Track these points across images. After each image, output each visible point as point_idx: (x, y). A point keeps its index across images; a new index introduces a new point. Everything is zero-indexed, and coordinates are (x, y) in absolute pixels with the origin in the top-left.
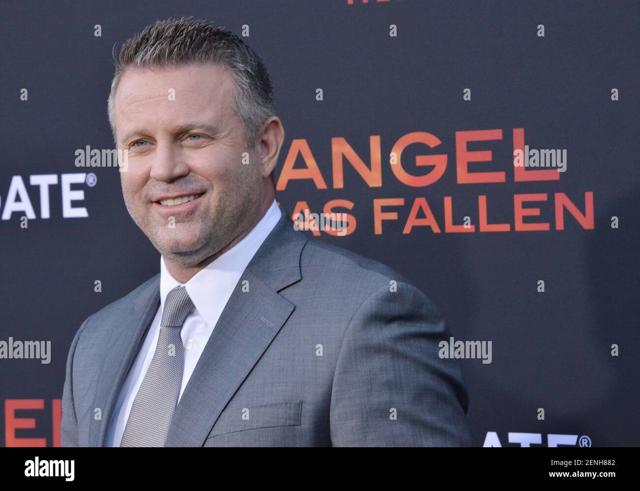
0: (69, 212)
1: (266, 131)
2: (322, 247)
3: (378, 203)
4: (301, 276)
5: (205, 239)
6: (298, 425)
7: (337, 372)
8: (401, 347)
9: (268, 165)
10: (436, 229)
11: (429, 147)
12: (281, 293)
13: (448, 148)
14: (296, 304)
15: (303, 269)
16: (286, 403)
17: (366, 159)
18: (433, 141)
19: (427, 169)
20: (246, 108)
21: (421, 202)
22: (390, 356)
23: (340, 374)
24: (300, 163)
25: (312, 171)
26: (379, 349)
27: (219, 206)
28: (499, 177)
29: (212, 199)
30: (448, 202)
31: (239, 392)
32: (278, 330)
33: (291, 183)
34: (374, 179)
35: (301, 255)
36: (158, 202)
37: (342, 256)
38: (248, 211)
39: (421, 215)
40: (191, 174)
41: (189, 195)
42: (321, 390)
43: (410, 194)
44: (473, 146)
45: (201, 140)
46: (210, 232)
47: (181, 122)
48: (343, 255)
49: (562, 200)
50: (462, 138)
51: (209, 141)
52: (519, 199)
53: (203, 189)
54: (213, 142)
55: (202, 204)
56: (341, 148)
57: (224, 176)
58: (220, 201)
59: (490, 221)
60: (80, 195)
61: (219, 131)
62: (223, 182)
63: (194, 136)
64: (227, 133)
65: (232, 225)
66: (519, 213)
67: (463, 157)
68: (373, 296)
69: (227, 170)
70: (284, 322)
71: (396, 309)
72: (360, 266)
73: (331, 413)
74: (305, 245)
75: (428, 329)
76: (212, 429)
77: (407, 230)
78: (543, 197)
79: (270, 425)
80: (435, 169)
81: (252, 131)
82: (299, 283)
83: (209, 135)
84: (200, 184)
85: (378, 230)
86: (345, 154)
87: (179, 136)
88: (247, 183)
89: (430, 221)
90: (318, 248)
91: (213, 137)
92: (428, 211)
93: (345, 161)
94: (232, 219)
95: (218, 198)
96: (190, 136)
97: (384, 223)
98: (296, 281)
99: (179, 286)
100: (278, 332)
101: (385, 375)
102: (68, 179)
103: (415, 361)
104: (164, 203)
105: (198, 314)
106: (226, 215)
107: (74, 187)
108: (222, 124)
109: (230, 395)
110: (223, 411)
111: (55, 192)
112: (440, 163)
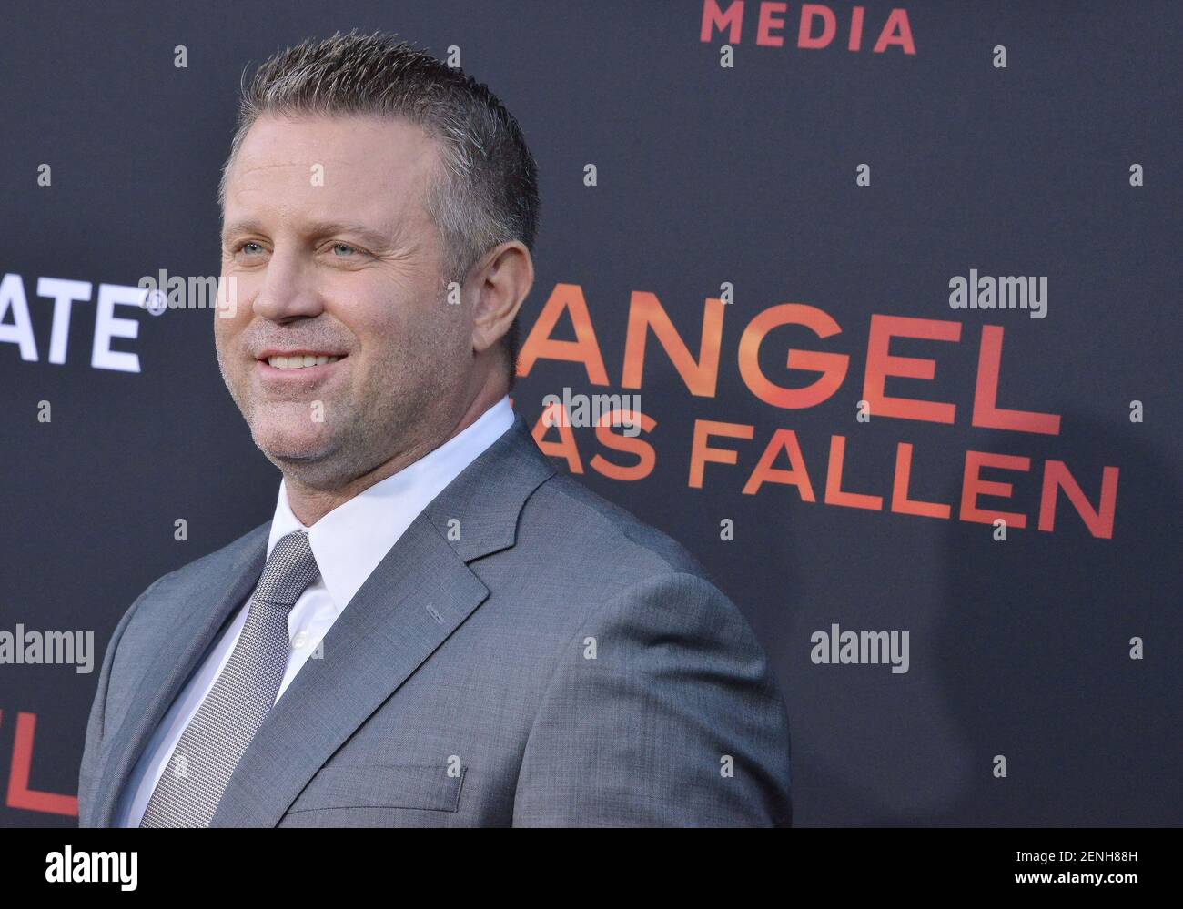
0: (103, 358)
1: (497, 264)
2: (569, 493)
3: (703, 429)
4: (516, 539)
5: (333, 439)
6: (452, 811)
7: (536, 722)
8: (664, 693)
9: (488, 329)
10: (807, 494)
11: (815, 335)
12: (472, 566)
13: (852, 343)
14: (492, 590)
15: (522, 528)
16: (437, 767)
17: (692, 340)
18: (824, 324)
19: (808, 378)
20: (455, 212)
21: (785, 438)
22: (640, 705)
23: (542, 725)
24: (564, 330)
25: (585, 348)
26: (622, 691)
27: (368, 384)
28: (943, 413)
29: (355, 370)
30: (838, 445)
31: (359, 736)
32: (450, 632)
33: (541, 364)
34: (701, 380)
35: (526, 502)
36: (266, 360)
37: (598, 514)
38: (430, 404)
39: (782, 462)
40: (324, 315)
41: (317, 355)
42: (505, 752)
43: (766, 419)
44: (900, 347)
45: (355, 257)
46: (345, 430)
47: (320, 215)
48: (601, 512)
49: (1057, 474)
50: (883, 328)
51: (368, 260)
52: (974, 460)
53: (343, 348)
54: (375, 264)
55: (338, 373)
56: (646, 312)
57: (382, 328)
58: (370, 373)
59: (913, 495)
60: (129, 329)
61: (392, 244)
62: (379, 341)
63: (343, 248)
64: (406, 252)
65: (394, 426)
66: (972, 486)
67: (880, 364)
68: (628, 592)
69: (390, 319)
70: (464, 618)
71: (668, 621)
72: (628, 537)
73: (516, 797)
74: (541, 485)
75: (728, 669)
76: (298, 797)
77: (751, 488)
78: (1022, 464)
79: (401, 804)
80: (822, 379)
81: (460, 259)
82: (510, 551)
83: (371, 250)
84: (338, 339)
85: (696, 479)
86: (652, 325)
87: (315, 241)
88: (430, 351)
89: (799, 477)
90: (562, 494)
91: (379, 254)
92: (796, 457)
93: (652, 338)
94: (392, 412)
95: (368, 369)
96: (336, 246)
97: (709, 467)
98: (504, 547)
99: (299, 531)
100: (451, 635)
101: (625, 740)
102: (111, 295)
103: (688, 722)
104: (275, 362)
105: (323, 587)
106: (380, 404)
107: (121, 311)
108: (399, 233)
109: (341, 738)
110: (323, 767)
111: (84, 315)
112: (834, 369)
